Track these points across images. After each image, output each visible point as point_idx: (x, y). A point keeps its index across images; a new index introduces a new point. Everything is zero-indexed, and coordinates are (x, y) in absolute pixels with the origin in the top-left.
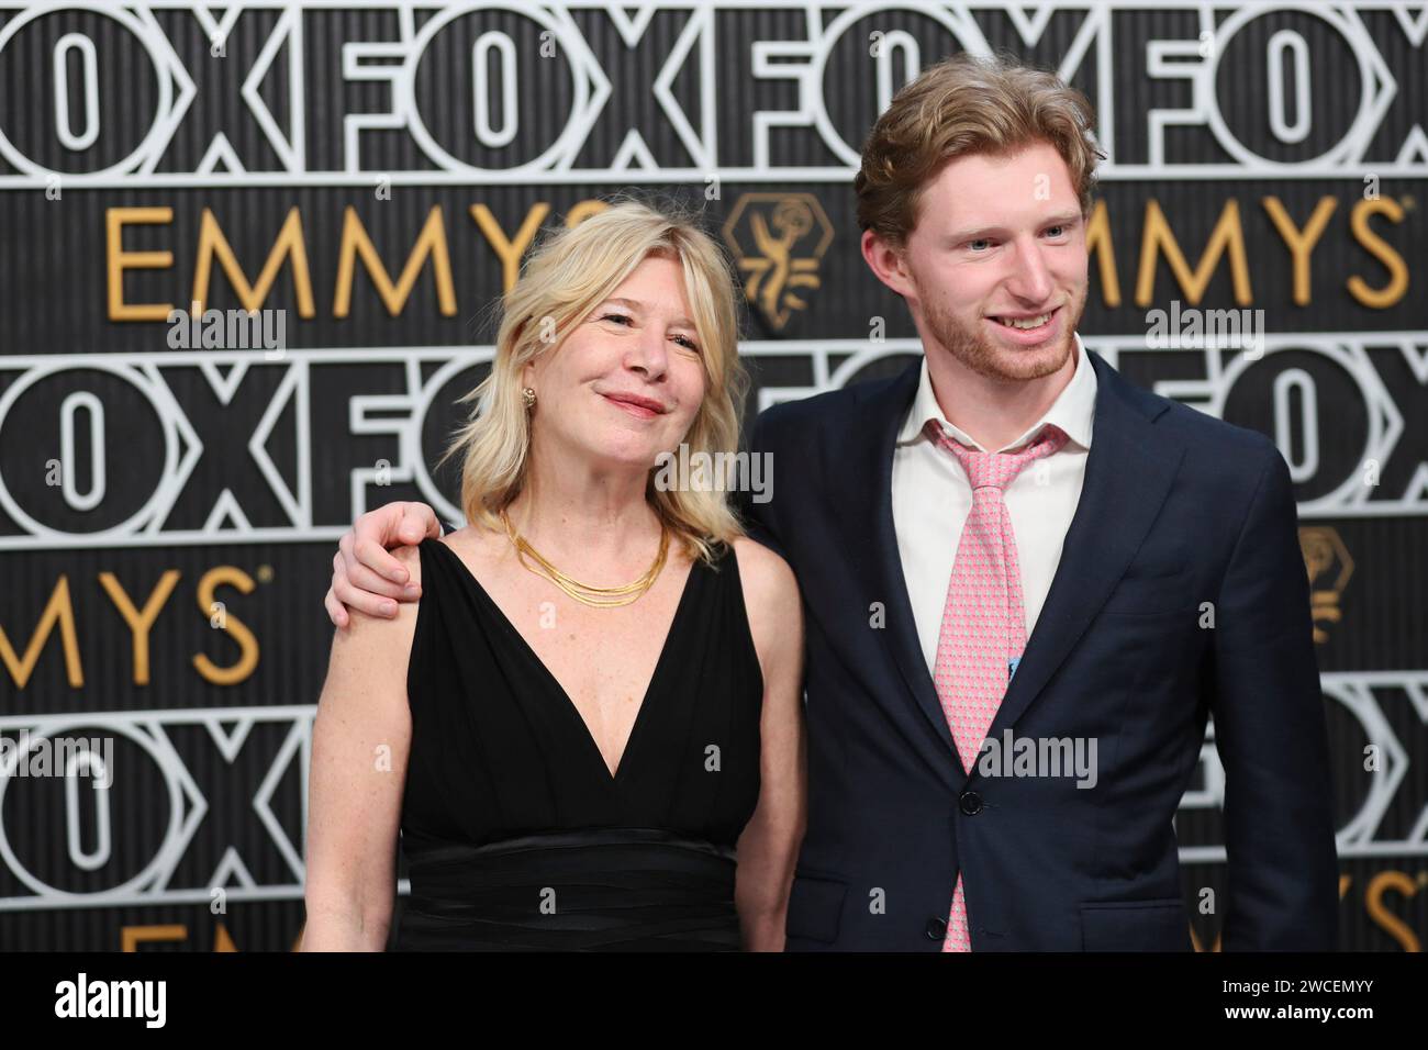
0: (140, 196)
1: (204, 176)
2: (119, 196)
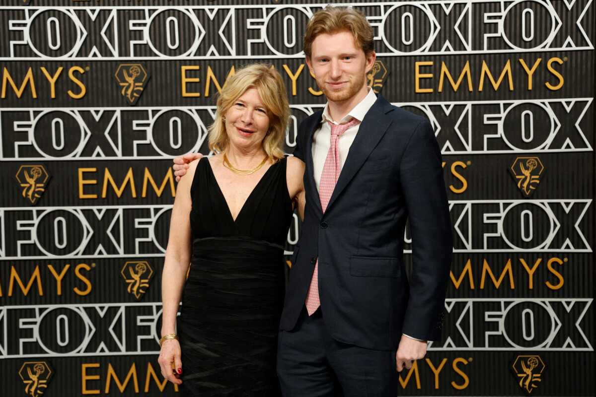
0: (191, 62)
1: (208, 57)
2: (185, 62)
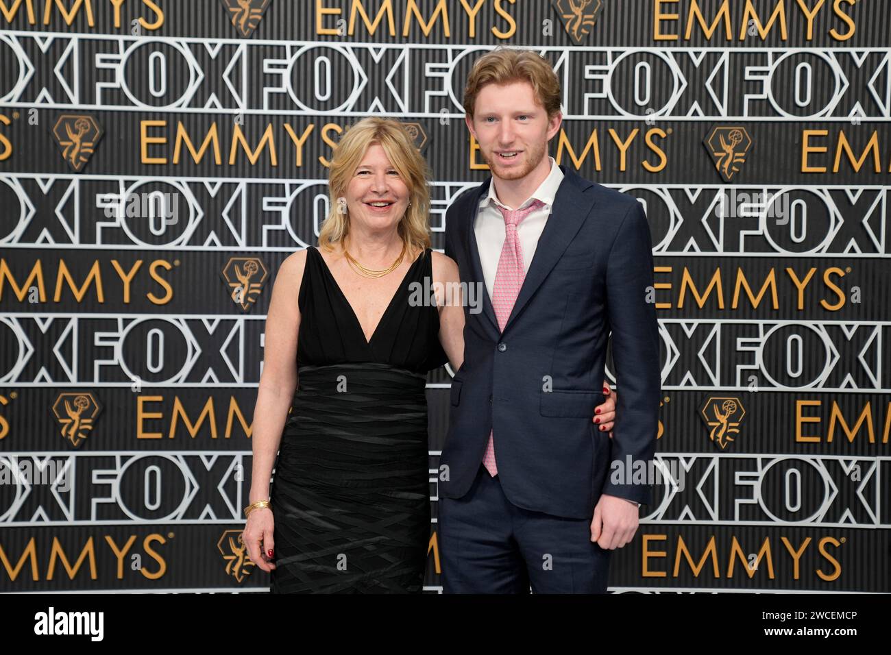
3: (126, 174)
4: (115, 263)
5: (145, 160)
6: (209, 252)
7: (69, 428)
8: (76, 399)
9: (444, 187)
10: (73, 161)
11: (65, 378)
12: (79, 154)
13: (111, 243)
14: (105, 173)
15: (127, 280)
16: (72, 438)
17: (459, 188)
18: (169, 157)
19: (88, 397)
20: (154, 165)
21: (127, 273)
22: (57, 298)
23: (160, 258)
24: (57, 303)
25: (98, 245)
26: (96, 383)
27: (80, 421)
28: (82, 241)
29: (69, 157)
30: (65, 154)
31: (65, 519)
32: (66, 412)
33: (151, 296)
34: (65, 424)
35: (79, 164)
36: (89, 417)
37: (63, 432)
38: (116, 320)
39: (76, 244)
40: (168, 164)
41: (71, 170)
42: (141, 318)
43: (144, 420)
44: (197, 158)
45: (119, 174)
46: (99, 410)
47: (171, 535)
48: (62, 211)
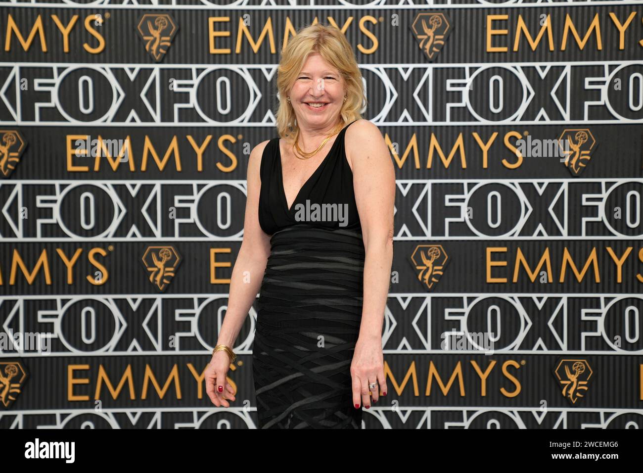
3: (197, 63)
4: (190, 138)
5: (213, 51)
6: (266, 128)
7: (156, 275)
8: (161, 251)
9: (464, 68)
10: (154, 52)
11: (152, 234)
12: (159, 47)
13: (187, 121)
14: (180, 63)
15: (199, 151)
16: (158, 283)
17: (477, 68)
18: (233, 48)
19: (171, 249)
20: (220, 55)
21: (199, 146)
22: (143, 168)
23: (226, 133)
24: (144, 172)
25: (176, 123)
26: (177, 238)
27: (164, 269)
28: (163, 120)
29: (151, 50)
30: (147, 47)
31: (154, 349)
32: (153, 262)
33: (219, 165)
34: (152, 272)
35: (159, 55)
36: (171, 266)
37: (151, 279)
38: (192, 185)
39: (158, 122)
40: (231, 54)
41: (152, 61)
42: (211, 183)
43: (216, 268)
44: (255, 48)
45: (191, 63)
46: (179, 260)
47: (240, 363)
48: (146, 95)
